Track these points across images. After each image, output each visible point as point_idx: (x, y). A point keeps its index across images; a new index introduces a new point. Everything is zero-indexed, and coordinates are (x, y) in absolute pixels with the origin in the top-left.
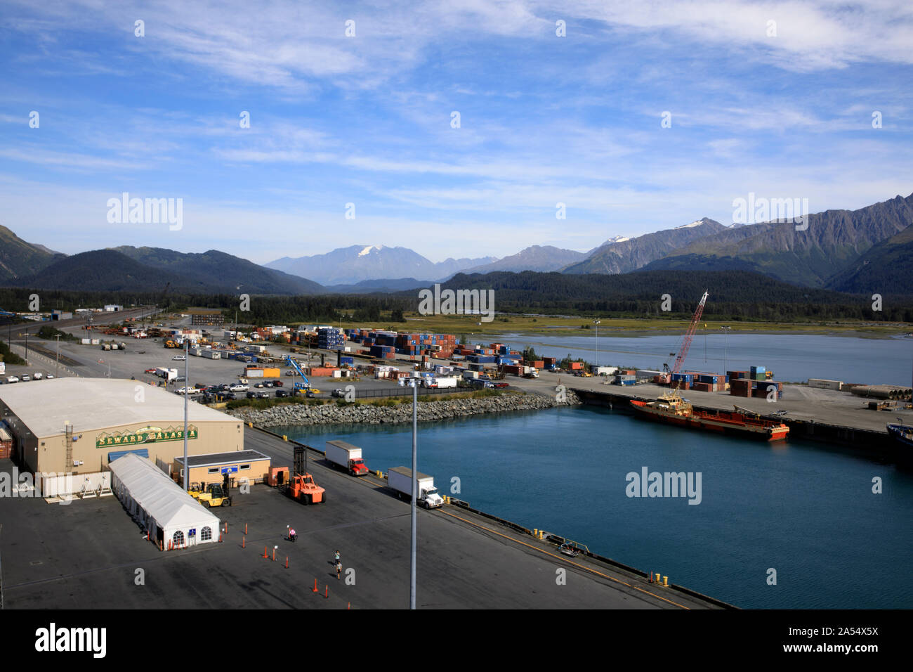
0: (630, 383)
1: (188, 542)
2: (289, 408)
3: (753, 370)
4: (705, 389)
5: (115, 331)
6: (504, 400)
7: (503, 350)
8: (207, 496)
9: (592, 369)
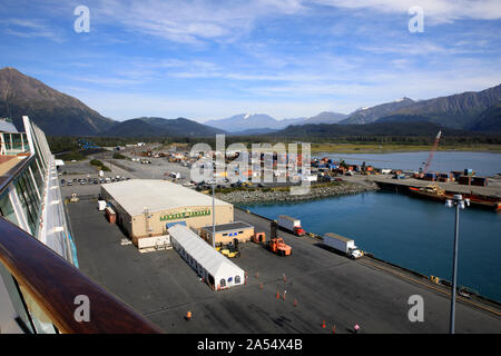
0: (402, 178)
1: (228, 285)
2: (239, 193)
3: (466, 171)
4: (443, 181)
5: (145, 154)
6: (342, 188)
7: (330, 161)
8: (226, 252)
9: (379, 171)
